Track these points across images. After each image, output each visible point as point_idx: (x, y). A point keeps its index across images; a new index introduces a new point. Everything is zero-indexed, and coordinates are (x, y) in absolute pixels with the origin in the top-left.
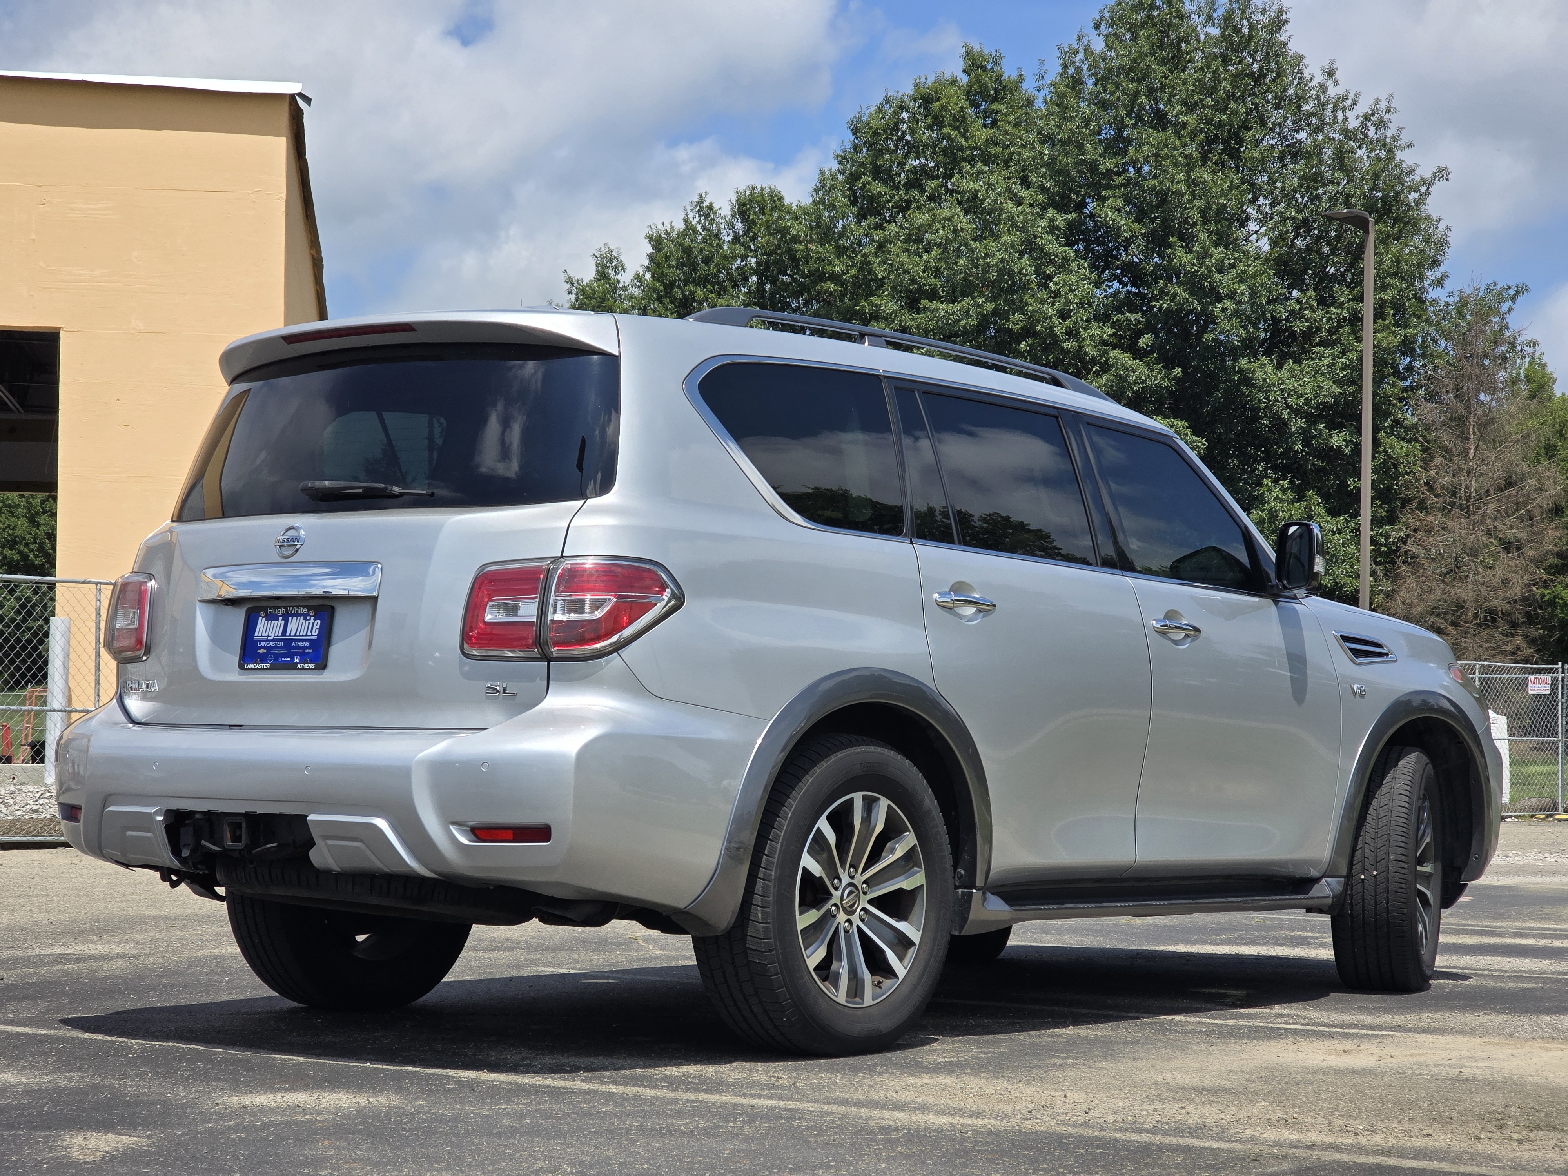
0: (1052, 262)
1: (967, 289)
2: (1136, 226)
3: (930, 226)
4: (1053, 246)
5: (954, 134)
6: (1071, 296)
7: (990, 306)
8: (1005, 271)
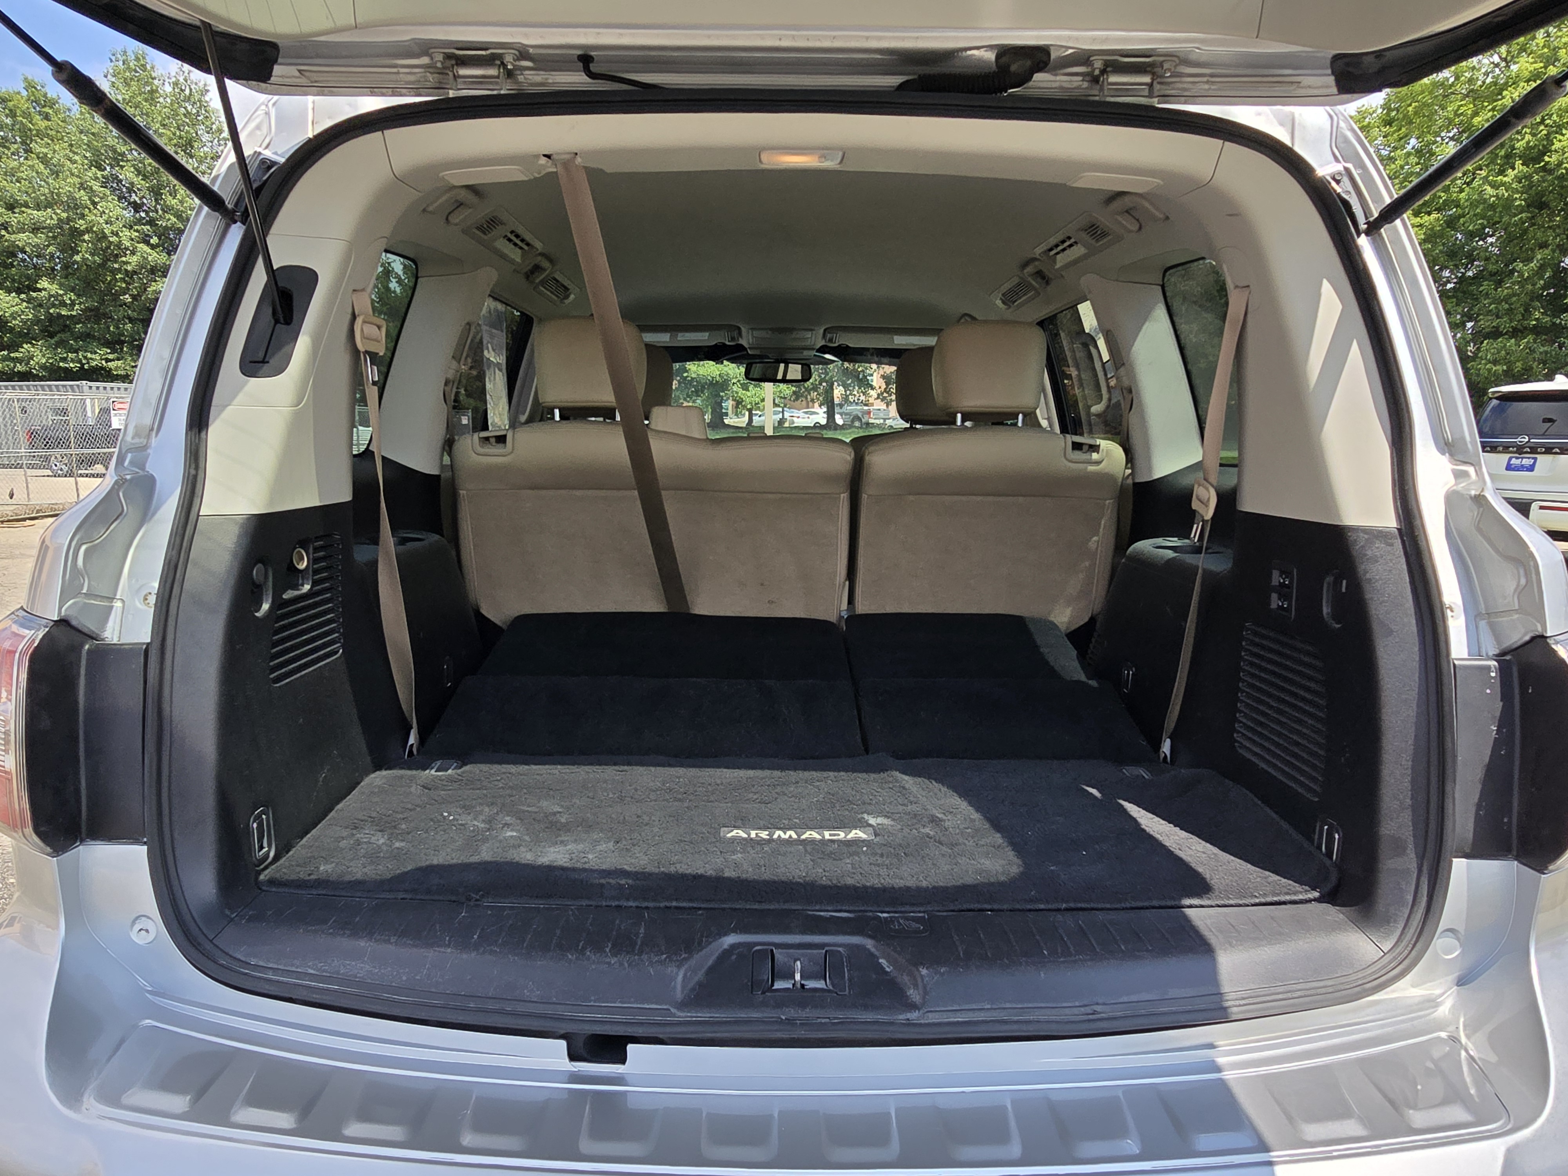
0: (98, 196)
1: (49, 205)
2: (143, 182)
3: (18, 169)
4: (96, 186)
5: (24, 121)
6: (111, 214)
7: (65, 215)
8: (71, 197)
